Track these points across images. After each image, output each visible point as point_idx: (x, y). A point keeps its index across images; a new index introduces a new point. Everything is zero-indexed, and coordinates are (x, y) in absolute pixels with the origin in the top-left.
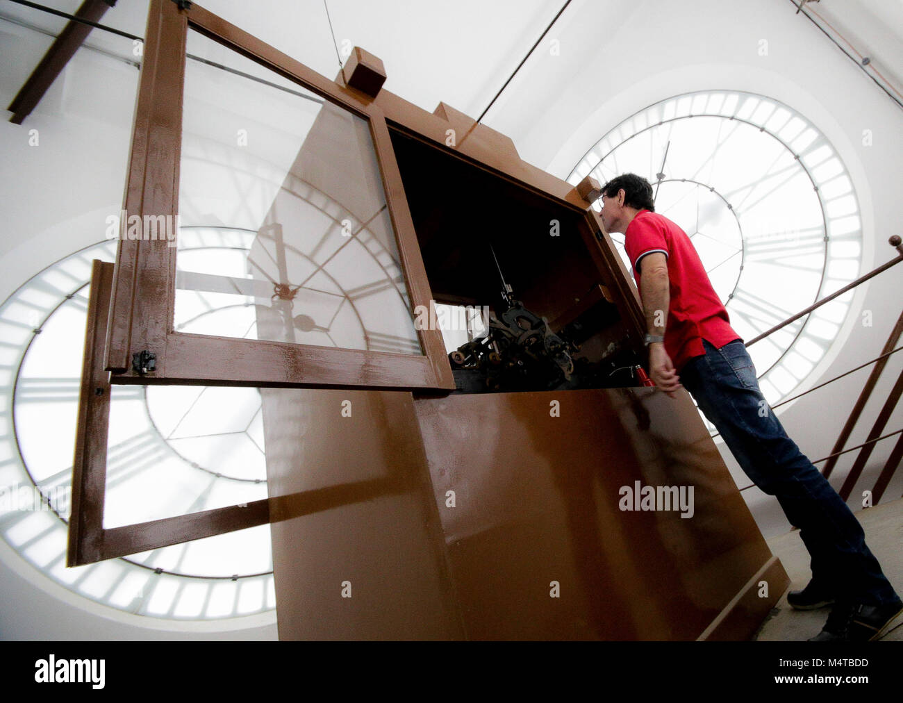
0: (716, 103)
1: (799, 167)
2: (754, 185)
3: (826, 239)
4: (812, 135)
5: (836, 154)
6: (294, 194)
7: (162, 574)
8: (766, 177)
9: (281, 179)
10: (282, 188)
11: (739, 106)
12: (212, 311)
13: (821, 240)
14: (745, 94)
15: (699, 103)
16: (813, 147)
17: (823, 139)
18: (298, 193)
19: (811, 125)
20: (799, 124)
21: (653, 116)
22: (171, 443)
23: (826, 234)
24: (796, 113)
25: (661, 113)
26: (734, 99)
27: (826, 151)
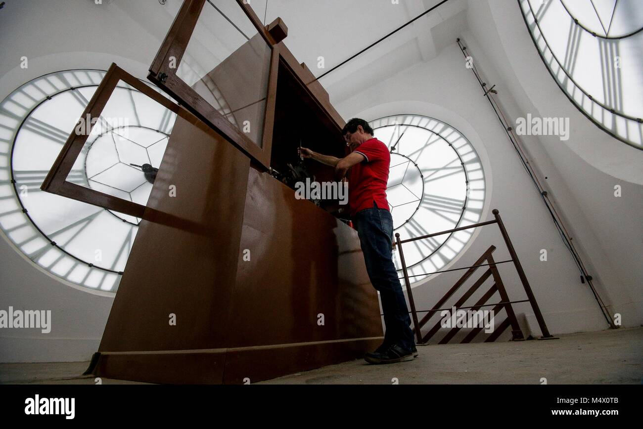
0: (432, 125)
1: (462, 169)
2: (437, 170)
3: (464, 208)
4: (473, 156)
5: (482, 169)
6: (206, 85)
7: (54, 246)
8: (444, 168)
9: (202, 76)
10: (202, 79)
11: (443, 130)
12: (140, 127)
13: (461, 208)
14: (447, 125)
15: (424, 122)
16: (472, 161)
17: (478, 159)
18: (208, 86)
19: (474, 150)
20: (468, 148)
21: (400, 120)
22: (90, 181)
23: (465, 205)
24: (469, 143)
25: (404, 120)
26: (441, 126)
27: (477, 166)
